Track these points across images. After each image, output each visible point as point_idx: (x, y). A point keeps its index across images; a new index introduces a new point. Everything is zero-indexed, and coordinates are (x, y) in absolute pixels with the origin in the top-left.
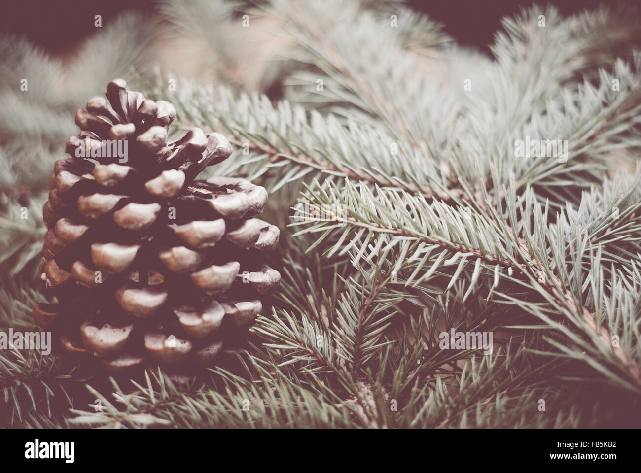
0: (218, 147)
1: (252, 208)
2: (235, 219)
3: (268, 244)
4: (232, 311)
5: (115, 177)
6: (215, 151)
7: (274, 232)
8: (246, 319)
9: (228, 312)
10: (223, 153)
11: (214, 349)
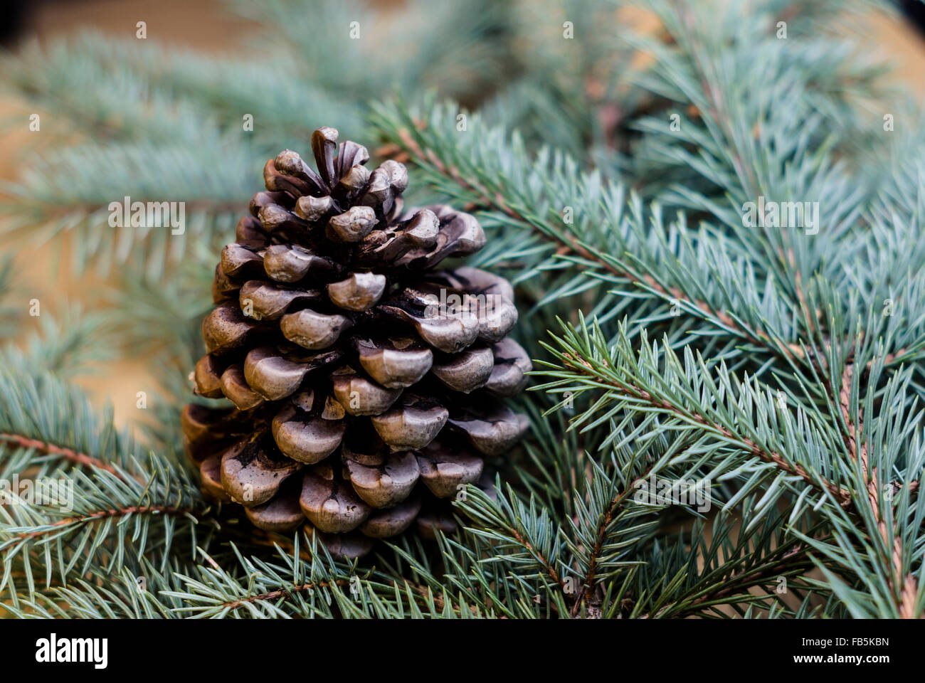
0: (461, 237)
1: (487, 335)
2: (448, 353)
3: (507, 384)
4: (431, 474)
5: (289, 269)
6: (455, 242)
7: (520, 369)
8: (449, 489)
9: (424, 475)
10: (467, 247)
11: (401, 519)
